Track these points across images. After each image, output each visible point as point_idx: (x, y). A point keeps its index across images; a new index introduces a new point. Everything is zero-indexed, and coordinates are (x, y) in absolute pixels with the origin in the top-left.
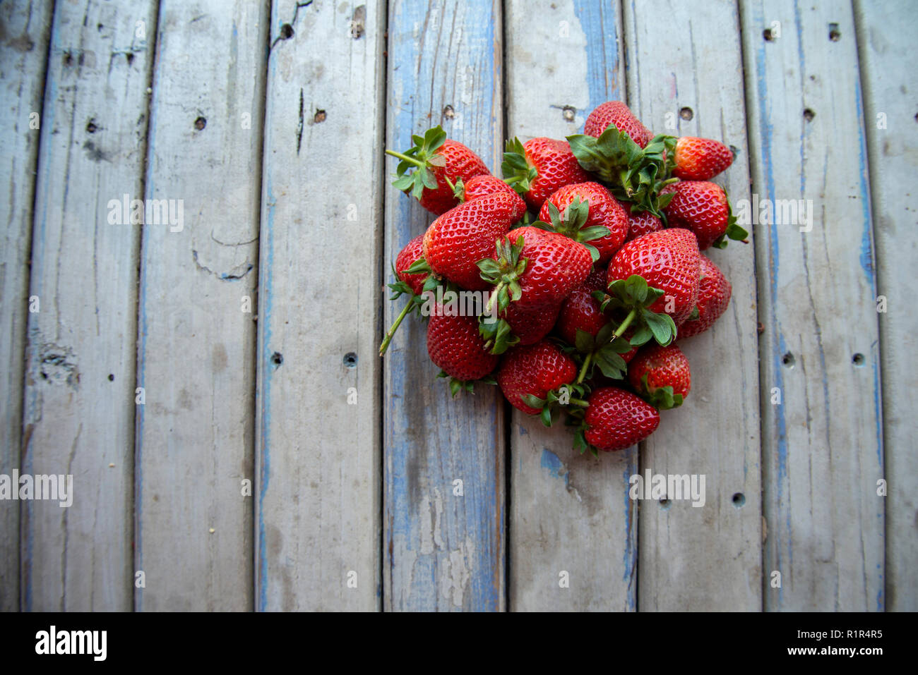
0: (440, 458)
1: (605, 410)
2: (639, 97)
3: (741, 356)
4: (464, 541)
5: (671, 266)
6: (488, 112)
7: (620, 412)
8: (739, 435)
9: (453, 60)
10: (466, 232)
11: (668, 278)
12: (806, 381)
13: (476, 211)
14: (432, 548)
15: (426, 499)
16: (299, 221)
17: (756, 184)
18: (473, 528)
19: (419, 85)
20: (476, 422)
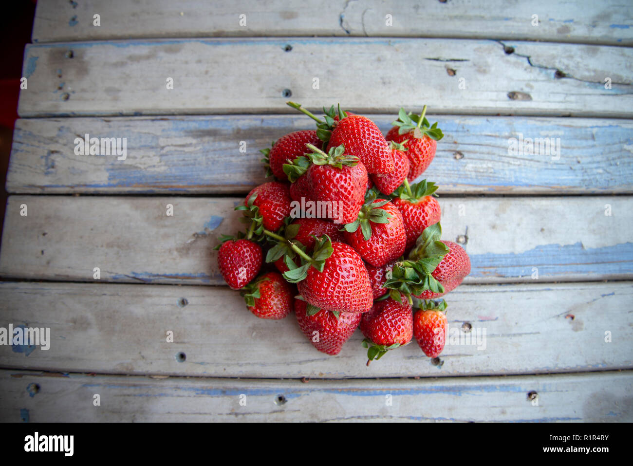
0: (220, 150)
1: (245, 250)
2: (478, 292)
3: (284, 363)
4: (165, 165)
5: (341, 279)
6: (460, 181)
7: (243, 260)
8: (228, 359)
9: (497, 158)
10: (364, 136)
11: (332, 277)
12: (266, 413)
13: (379, 145)
14: (162, 145)
15: (194, 141)
16: (379, 60)
17: (414, 381)
18: (174, 171)
19: (477, 136)
20: (243, 172)
